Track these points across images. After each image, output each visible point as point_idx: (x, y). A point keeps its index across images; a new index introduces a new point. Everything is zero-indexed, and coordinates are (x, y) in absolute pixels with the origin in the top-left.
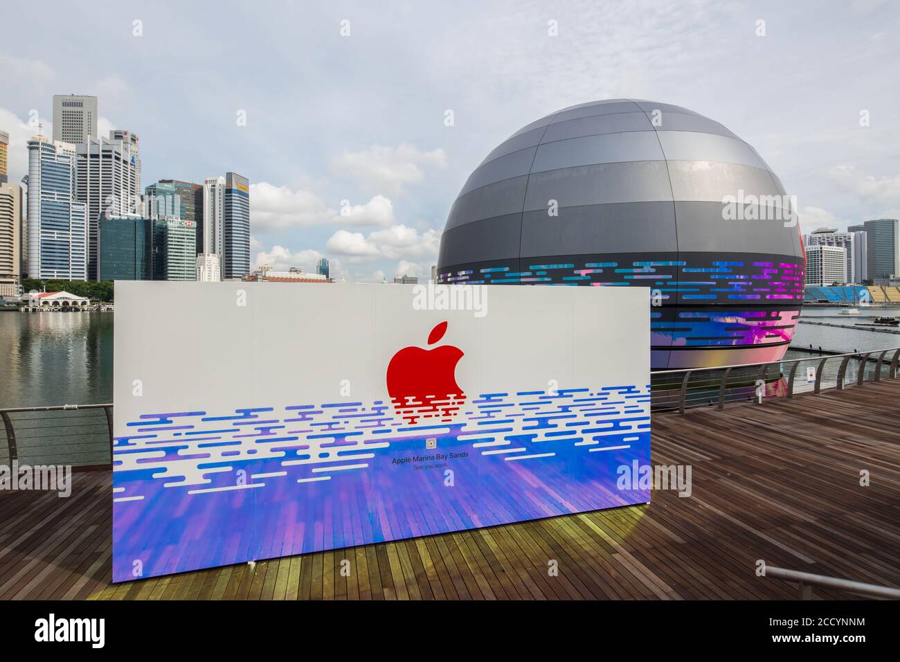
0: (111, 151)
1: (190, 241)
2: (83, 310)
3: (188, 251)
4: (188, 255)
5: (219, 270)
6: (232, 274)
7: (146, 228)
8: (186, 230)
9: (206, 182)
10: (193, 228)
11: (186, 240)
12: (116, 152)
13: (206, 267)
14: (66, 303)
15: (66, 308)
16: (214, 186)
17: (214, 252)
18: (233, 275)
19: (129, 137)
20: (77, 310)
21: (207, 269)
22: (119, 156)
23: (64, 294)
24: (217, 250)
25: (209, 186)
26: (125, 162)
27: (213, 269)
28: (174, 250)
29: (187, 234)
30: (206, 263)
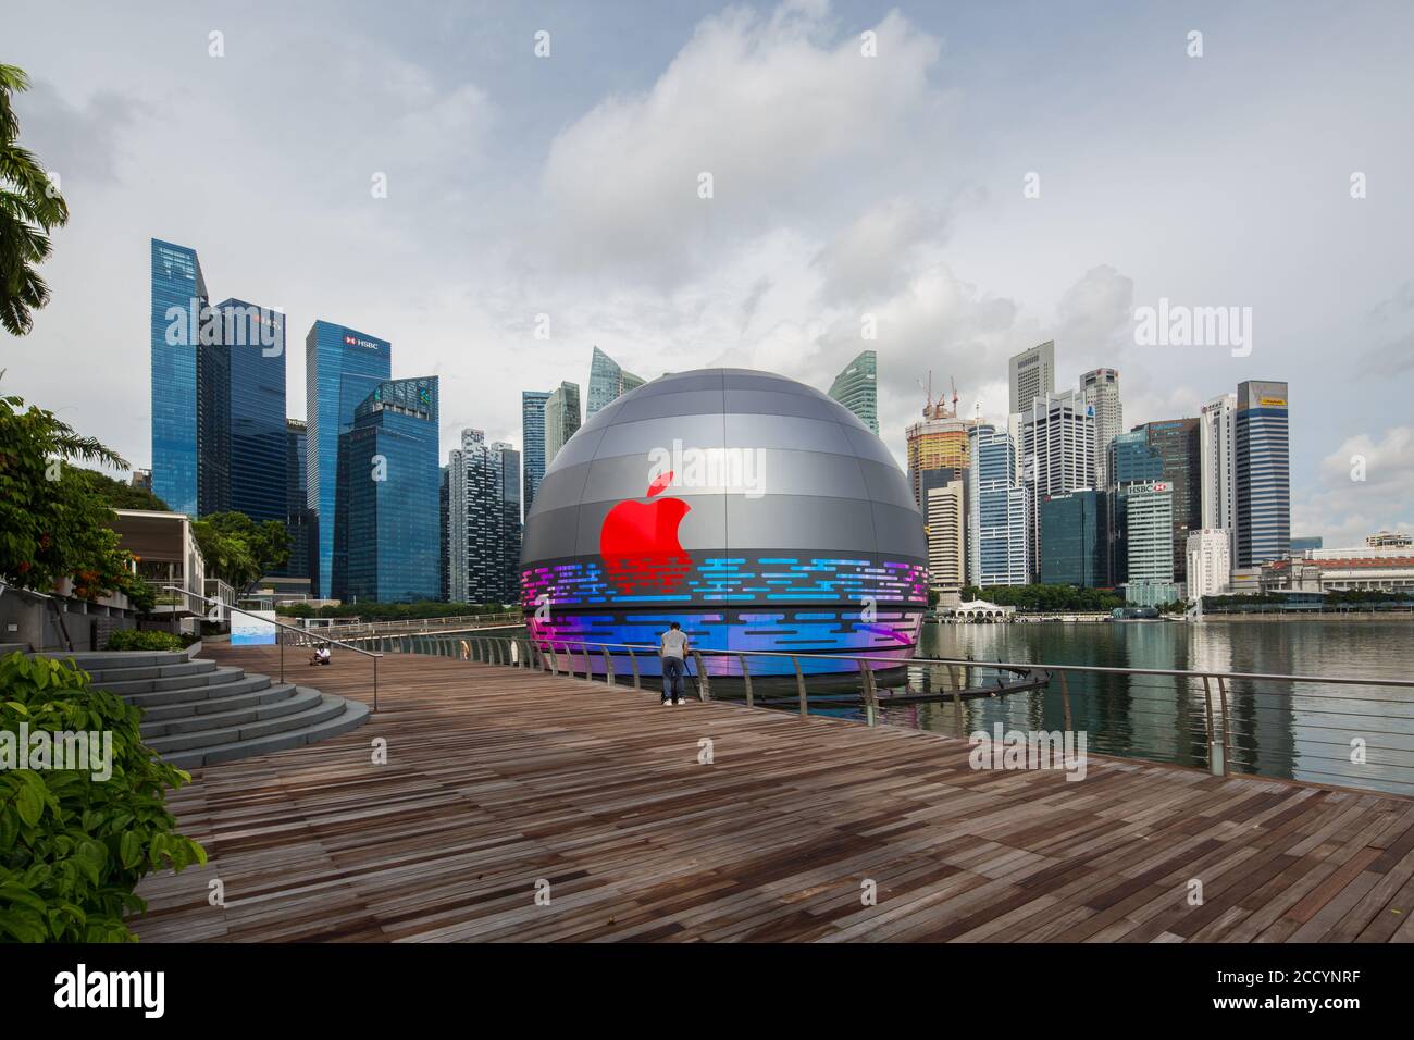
0: (1059, 409)
1: (1162, 514)
2: (996, 622)
3: (1159, 531)
4: (1159, 536)
5: (1228, 555)
6: (1250, 559)
7: (1098, 506)
8: (1155, 498)
9: (1204, 410)
10: (1167, 493)
11: (1156, 514)
12: (1065, 409)
13: (1203, 552)
14: (980, 614)
15: (979, 619)
16: (1219, 413)
17: (1220, 526)
18: (1253, 562)
19: (1104, 376)
20: (989, 622)
21: (1204, 556)
22: (1070, 413)
23: (980, 603)
24: (1225, 521)
25: (1210, 417)
26: (1079, 418)
27: (1216, 554)
28: (1137, 532)
29: (1158, 503)
30: (1203, 545)
